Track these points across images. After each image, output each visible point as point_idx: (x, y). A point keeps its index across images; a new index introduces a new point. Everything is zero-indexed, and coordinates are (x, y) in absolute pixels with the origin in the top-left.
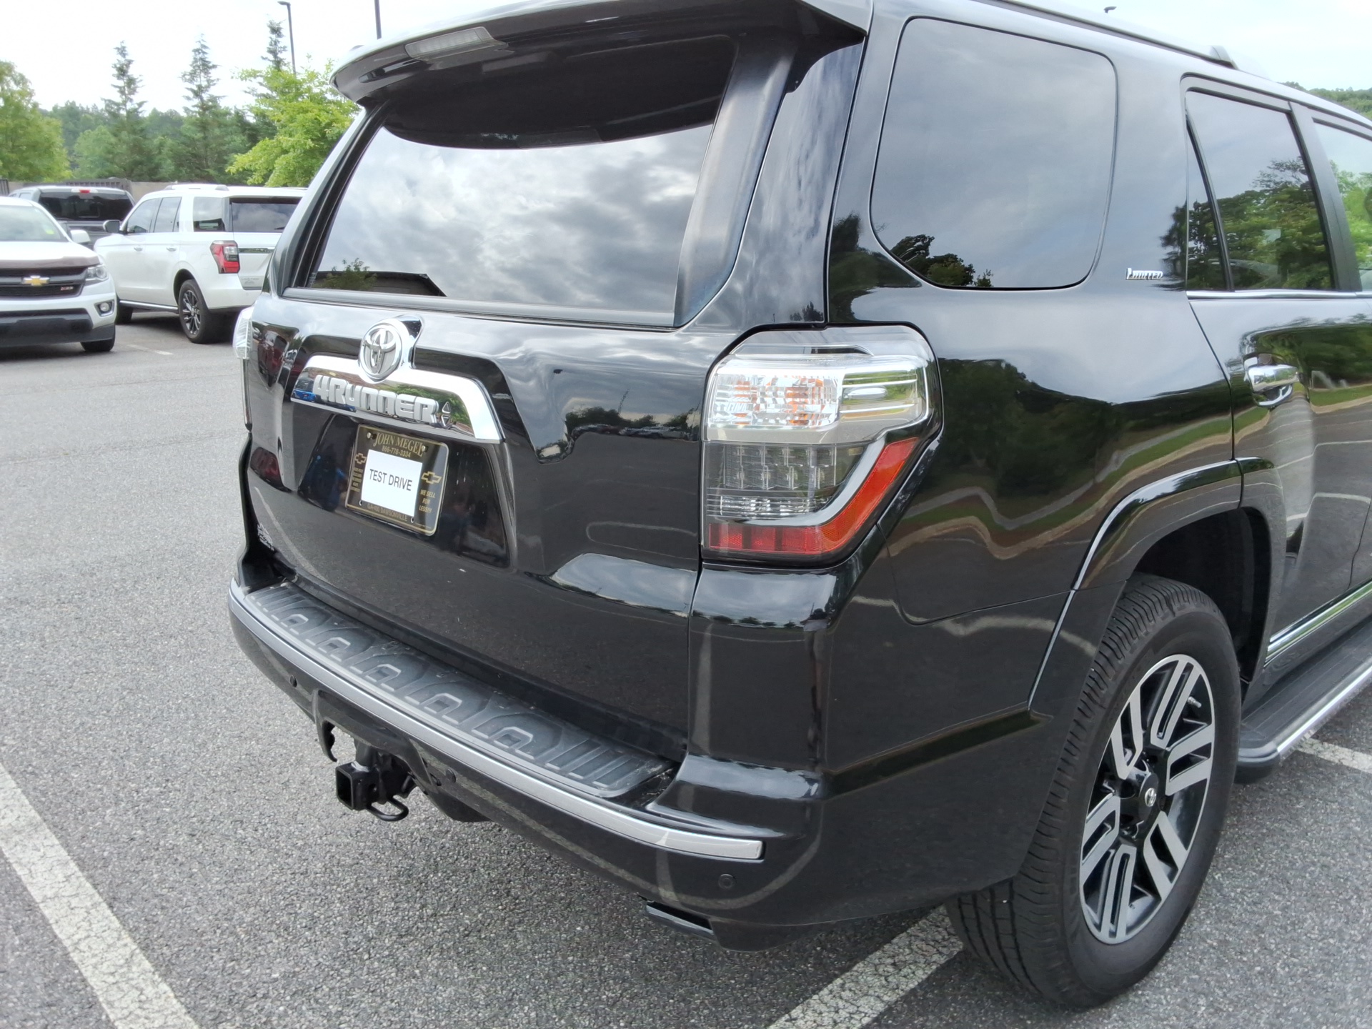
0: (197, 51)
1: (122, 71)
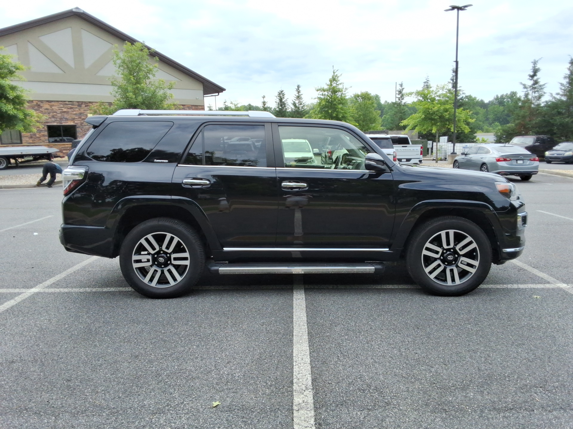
0: (425, 82)
1: (400, 92)
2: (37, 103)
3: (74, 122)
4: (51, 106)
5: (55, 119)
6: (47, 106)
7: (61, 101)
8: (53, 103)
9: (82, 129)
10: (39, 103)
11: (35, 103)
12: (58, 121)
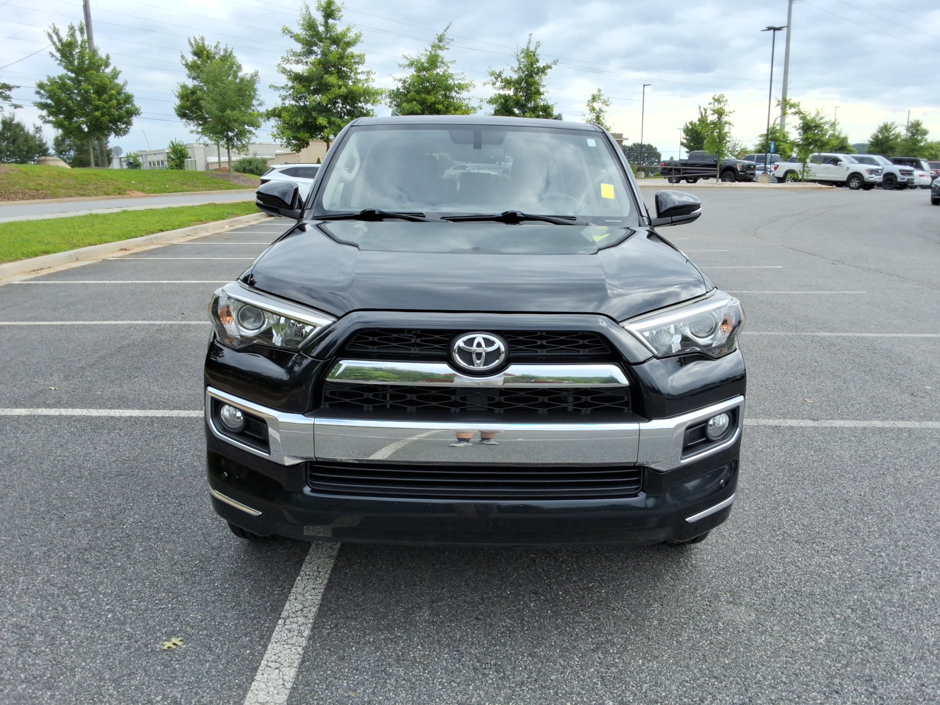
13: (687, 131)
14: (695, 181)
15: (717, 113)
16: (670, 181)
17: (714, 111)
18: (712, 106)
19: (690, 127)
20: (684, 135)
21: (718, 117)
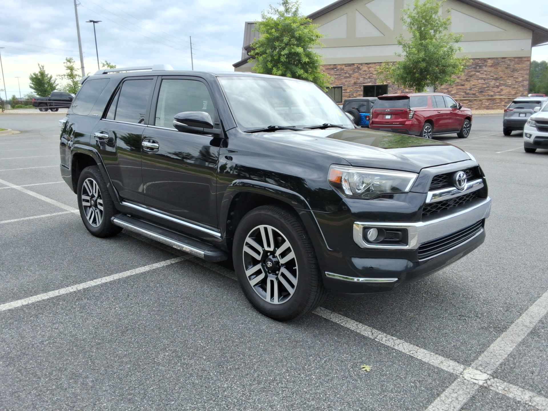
2: (357, 66)
3: (387, 81)
4: (369, 68)
5: (371, 80)
6: (365, 68)
7: (378, 63)
8: (370, 65)
9: (392, 89)
10: (359, 66)
11: (356, 66)
12: (373, 81)
13: (32, 79)
14: (57, 110)
15: (69, 69)
16: (41, 110)
17: (67, 67)
18: (65, 64)
19: (34, 76)
20: (30, 81)
21: (70, 72)
